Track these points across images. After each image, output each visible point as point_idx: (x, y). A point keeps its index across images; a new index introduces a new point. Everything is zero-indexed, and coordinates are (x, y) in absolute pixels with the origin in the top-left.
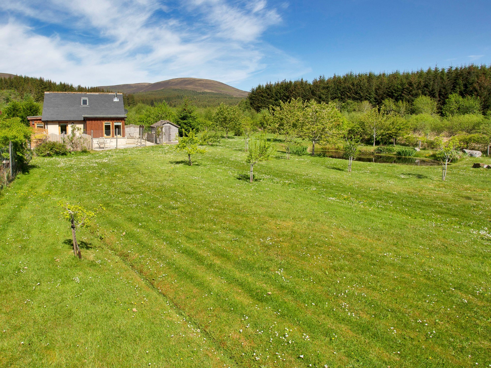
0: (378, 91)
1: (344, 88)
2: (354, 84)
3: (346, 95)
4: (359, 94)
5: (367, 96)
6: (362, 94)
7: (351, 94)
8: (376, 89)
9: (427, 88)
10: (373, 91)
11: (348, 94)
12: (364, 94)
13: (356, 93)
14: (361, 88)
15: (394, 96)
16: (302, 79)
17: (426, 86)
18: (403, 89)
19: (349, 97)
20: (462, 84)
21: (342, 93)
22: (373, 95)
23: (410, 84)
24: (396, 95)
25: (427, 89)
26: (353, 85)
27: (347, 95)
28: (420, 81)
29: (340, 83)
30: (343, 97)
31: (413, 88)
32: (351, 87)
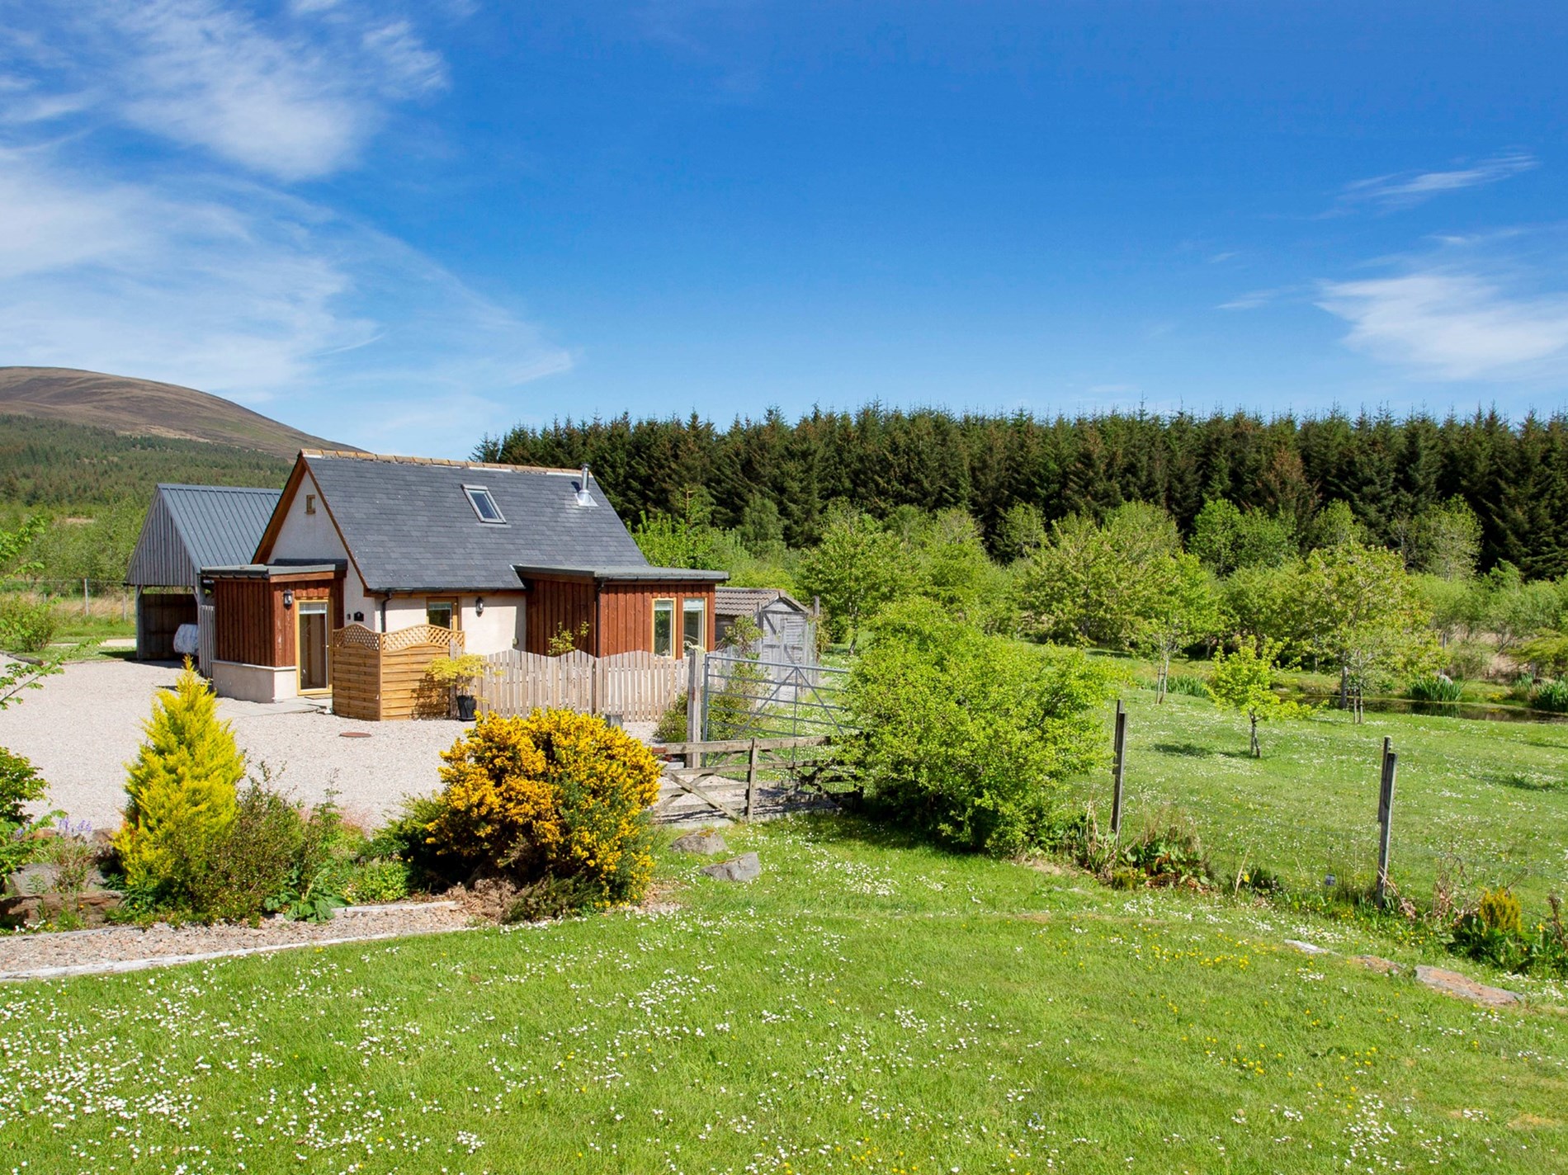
0: (982, 478)
1: (861, 459)
2: (897, 447)
3: (872, 485)
4: (918, 482)
5: (946, 491)
6: (926, 484)
7: (888, 482)
8: (973, 469)
9: (1134, 475)
10: (963, 476)
11: (880, 481)
12: (932, 483)
13: (906, 479)
14: (921, 460)
15: (1037, 495)
16: (695, 417)
17: (1131, 469)
18: (1065, 475)
19: (881, 493)
20: (1227, 470)
21: (855, 477)
22: (966, 489)
23: (1086, 459)
24: (1043, 492)
25: (1134, 480)
26: (895, 449)
27: (877, 484)
28: (1115, 453)
29: (847, 439)
30: (862, 490)
31: (1097, 473)
32: (890, 457)
